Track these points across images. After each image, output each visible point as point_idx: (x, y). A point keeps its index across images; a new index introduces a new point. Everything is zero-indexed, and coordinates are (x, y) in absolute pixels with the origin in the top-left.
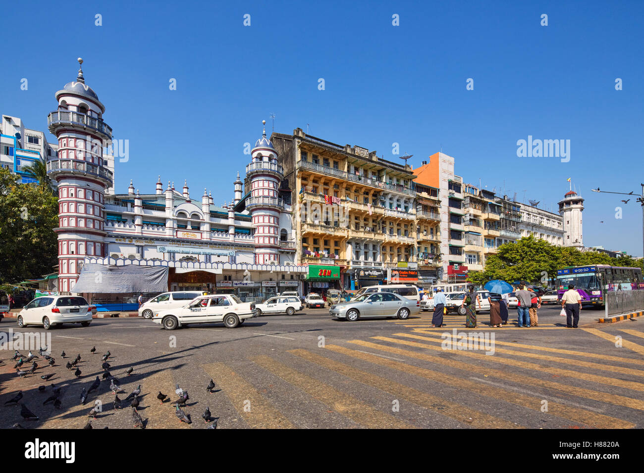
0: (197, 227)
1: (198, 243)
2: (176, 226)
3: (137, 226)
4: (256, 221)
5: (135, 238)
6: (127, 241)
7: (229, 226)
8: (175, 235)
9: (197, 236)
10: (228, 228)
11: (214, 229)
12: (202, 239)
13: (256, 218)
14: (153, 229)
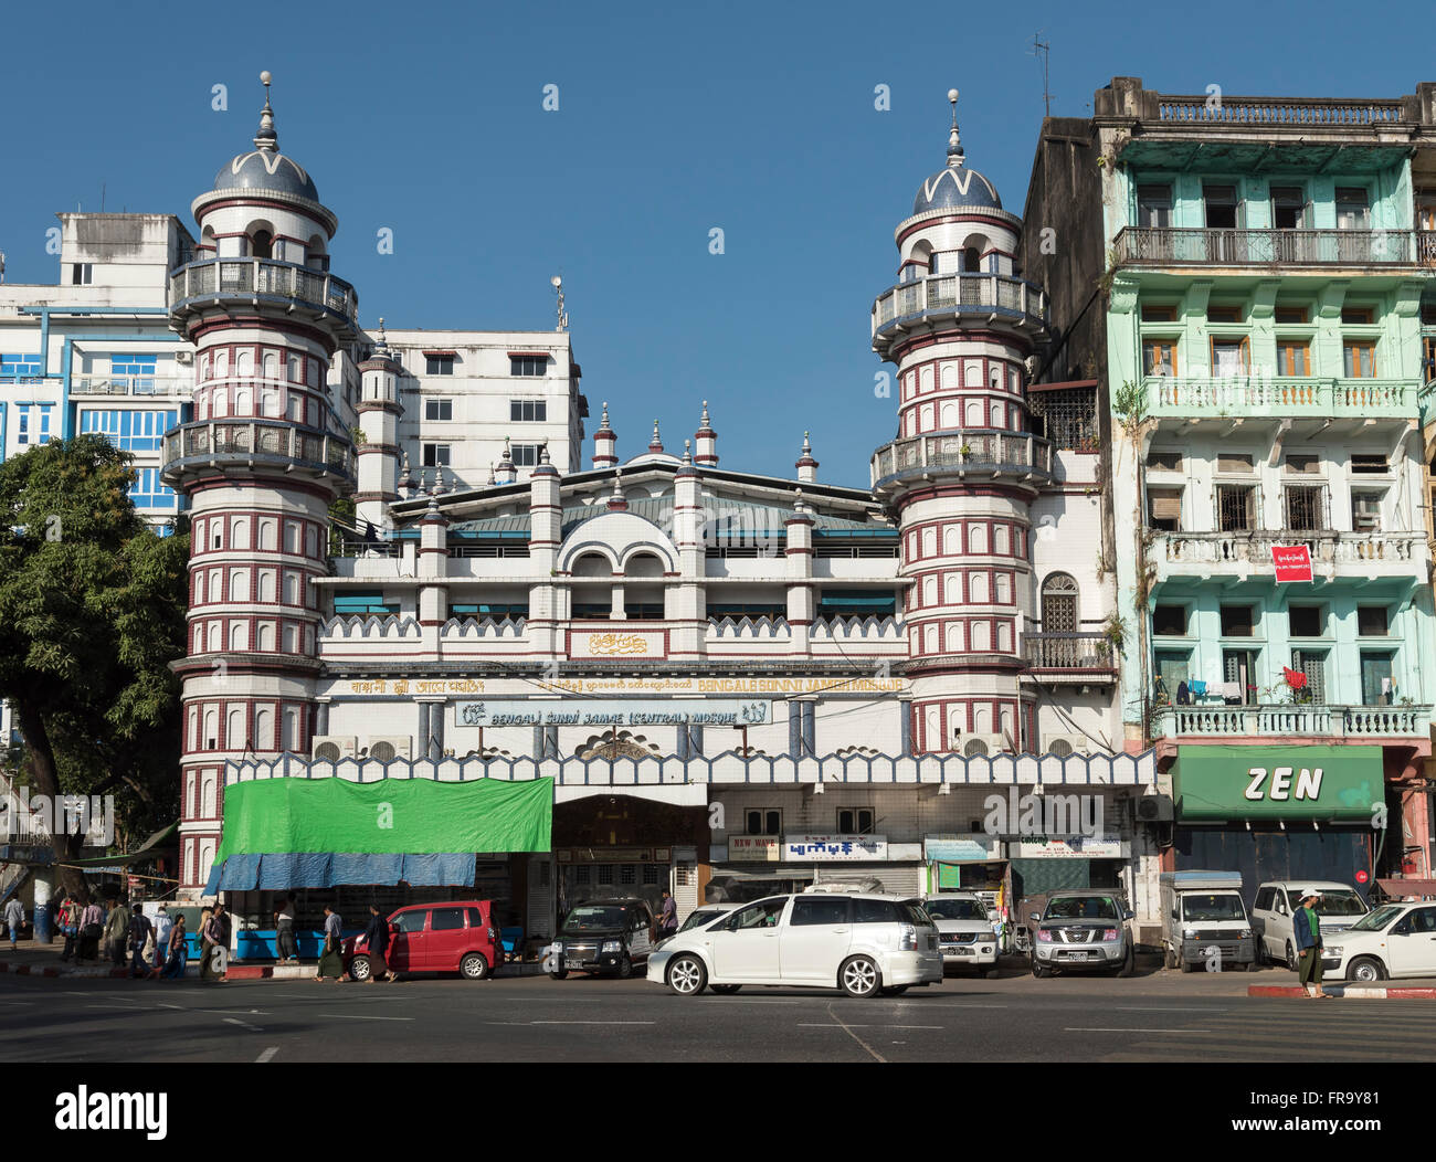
0: (646, 608)
1: (649, 675)
2: (564, 611)
3: (423, 629)
4: (930, 548)
5: (414, 672)
6: (390, 687)
7: (785, 587)
8: (560, 647)
9: (648, 644)
10: (785, 597)
11: (723, 606)
12: (671, 658)
13: (929, 536)
14: (481, 633)
